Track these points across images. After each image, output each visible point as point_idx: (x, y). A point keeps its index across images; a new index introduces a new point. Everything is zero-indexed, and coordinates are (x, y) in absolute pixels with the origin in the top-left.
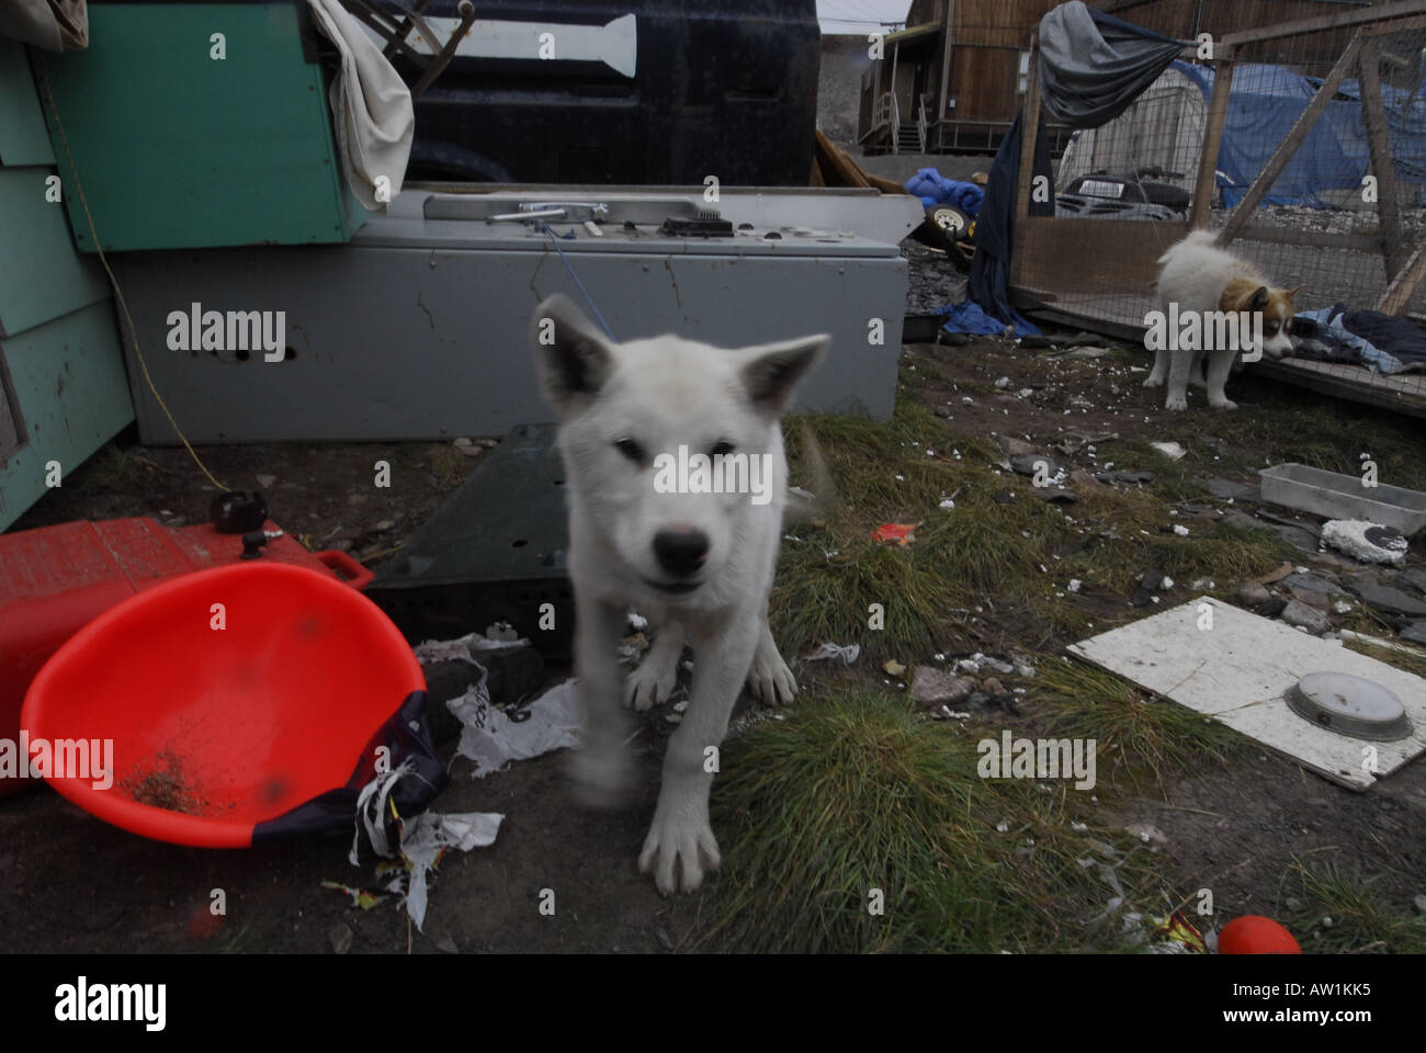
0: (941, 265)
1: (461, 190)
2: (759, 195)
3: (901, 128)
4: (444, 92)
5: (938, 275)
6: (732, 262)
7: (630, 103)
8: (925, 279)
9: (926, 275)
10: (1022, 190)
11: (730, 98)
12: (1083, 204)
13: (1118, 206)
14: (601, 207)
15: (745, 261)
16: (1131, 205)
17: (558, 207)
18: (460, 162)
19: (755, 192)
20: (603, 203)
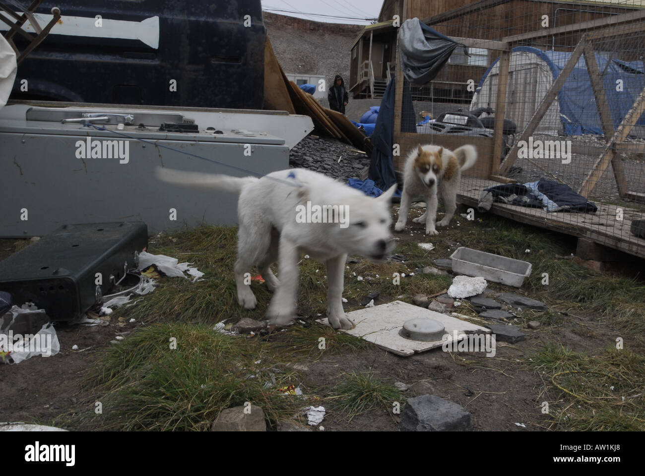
0: (364, 161)
1: (48, 105)
2: (220, 112)
3: (375, 83)
4: (46, 53)
5: (362, 167)
6: (192, 145)
7: (156, 62)
8: (353, 168)
9: (354, 166)
10: (397, 117)
11: (214, 62)
12: (444, 127)
13: (463, 129)
14: (129, 116)
15: (199, 144)
16: (471, 128)
17: (105, 116)
18: (53, 91)
19: (218, 111)
20: (131, 114)
